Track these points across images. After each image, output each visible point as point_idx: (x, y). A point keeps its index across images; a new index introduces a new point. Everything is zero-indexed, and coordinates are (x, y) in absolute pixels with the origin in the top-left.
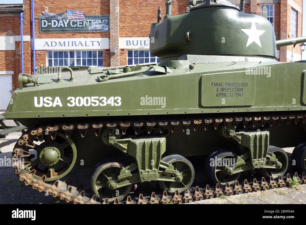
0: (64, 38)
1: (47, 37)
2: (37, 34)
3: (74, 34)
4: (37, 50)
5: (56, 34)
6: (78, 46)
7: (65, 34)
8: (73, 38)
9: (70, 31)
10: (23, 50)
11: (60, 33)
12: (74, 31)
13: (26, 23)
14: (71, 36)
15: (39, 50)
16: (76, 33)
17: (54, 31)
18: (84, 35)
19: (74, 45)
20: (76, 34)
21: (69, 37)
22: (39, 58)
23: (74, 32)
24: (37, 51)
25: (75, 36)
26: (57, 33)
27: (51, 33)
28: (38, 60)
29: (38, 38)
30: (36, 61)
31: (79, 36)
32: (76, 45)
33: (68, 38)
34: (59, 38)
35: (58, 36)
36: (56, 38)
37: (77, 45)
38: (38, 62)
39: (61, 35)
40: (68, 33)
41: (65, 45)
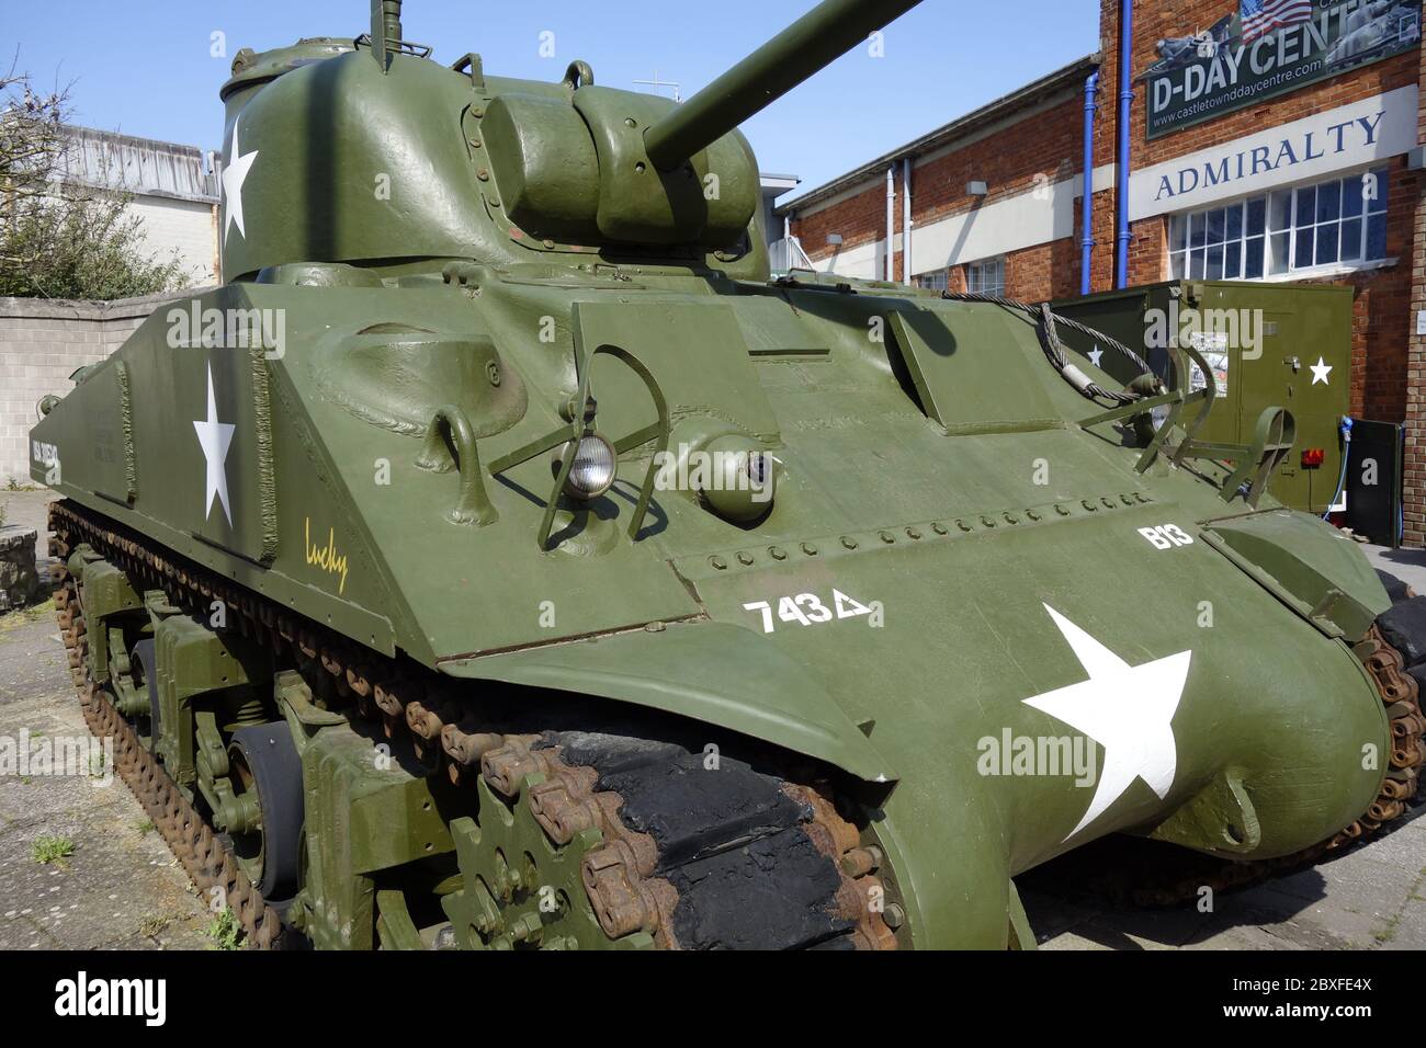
0: (1226, 141)
1: (1170, 151)
2: (1138, 149)
3: (1263, 108)
4: (1138, 222)
5: (1198, 131)
6: (1276, 166)
7: (1228, 121)
8: (1260, 130)
9: (1248, 98)
10: (1087, 233)
11: (1213, 121)
12: (1266, 92)
13: (1104, 115)
14: (1251, 124)
15: (1141, 220)
16: (1273, 101)
17: (1194, 117)
18: (1303, 100)
19: (1261, 166)
20: (1273, 108)
21: (1246, 130)
22: (1142, 255)
23: (1265, 98)
24: (1134, 227)
25: (1267, 119)
26: (1200, 125)
27: (1180, 132)
28: (1137, 265)
29: (1141, 167)
30: (1128, 268)
31: (1285, 113)
32: (1268, 167)
33: (1241, 136)
34: (1206, 146)
35: (1206, 139)
36: (1198, 149)
37: (1272, 165)
38: (1138, 273)
39: (1217, 129)
40: (1240, 112)
41: (1226, 179)
